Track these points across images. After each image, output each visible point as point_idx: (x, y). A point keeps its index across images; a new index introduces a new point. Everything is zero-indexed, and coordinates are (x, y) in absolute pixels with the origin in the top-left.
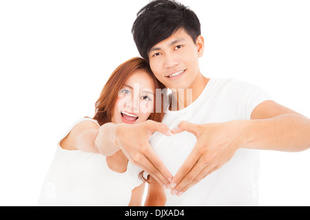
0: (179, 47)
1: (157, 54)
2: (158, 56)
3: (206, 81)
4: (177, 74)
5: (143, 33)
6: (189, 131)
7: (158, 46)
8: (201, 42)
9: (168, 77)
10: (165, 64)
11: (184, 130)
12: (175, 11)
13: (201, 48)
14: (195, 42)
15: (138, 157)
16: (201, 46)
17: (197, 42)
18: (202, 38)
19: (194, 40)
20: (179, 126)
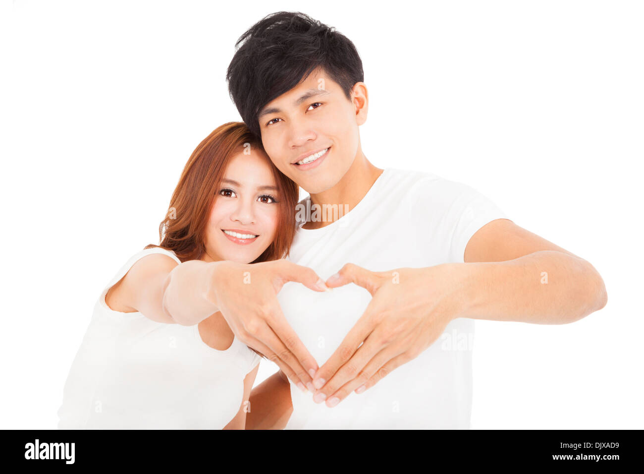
0: (315, 105)
1: (275, 121)
2: (277, 125)
3: (374, 173)
4: (312, 158)
5: (244, 80)
6: (359, 283)
7: (274, 104)
8: (361, 95)
9: (297, 164)
10: (289, 138)
11: (349, 281)
12: (306, 37)
13: (362, 106)
14: (348, 96)
15: (253, 324)
16: (361, 103)
17: (353, 95)
18: (364, 87)
19: (347, 93)
20: (341, 273)
